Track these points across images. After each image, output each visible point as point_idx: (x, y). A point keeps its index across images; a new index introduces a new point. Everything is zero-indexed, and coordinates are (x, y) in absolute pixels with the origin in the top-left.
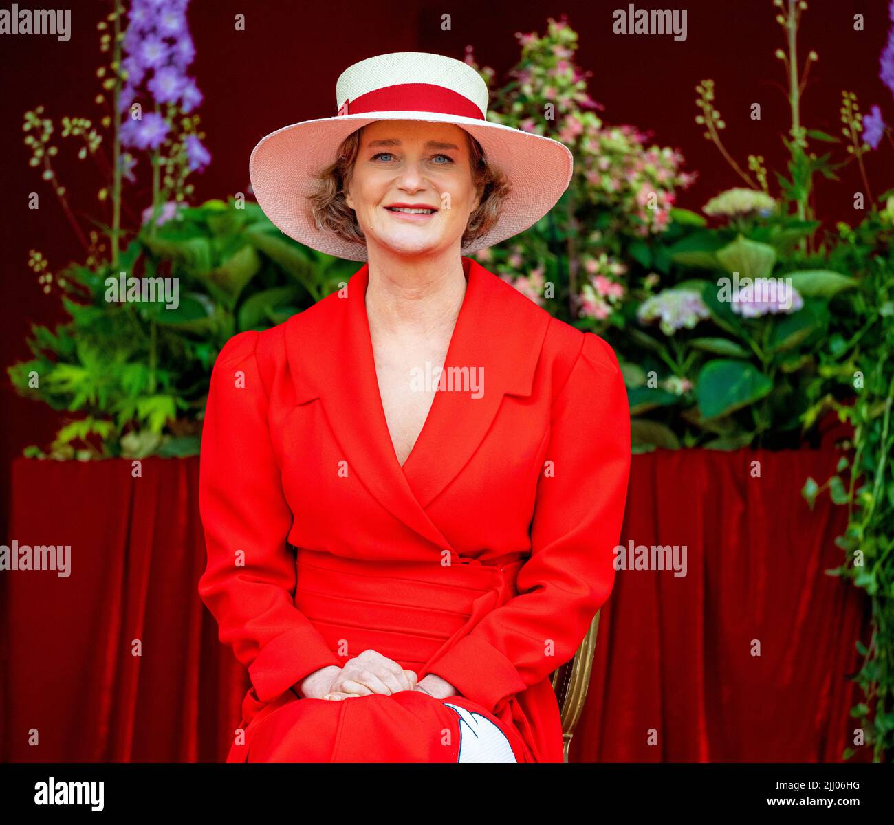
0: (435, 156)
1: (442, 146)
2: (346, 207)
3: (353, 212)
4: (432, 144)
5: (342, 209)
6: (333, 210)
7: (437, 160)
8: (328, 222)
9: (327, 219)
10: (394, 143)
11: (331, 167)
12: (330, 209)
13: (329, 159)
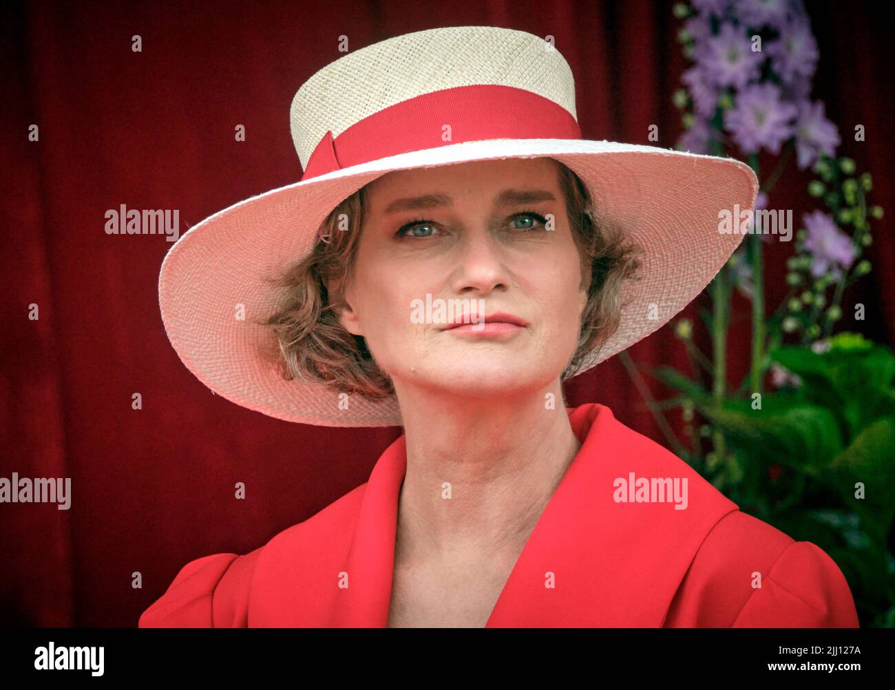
0: (515, 217)
1: (527, 197)
2: (344, 334)
3: (360, 341)
4: (508, 197)
5: (338, 339)
6: (320, 342)
7: (519, 224)
8: (311, 366)
9: (308, 360)
10: (437, 202)
11: (305, 262)
12: (315, 342)
13: (300, 246)
